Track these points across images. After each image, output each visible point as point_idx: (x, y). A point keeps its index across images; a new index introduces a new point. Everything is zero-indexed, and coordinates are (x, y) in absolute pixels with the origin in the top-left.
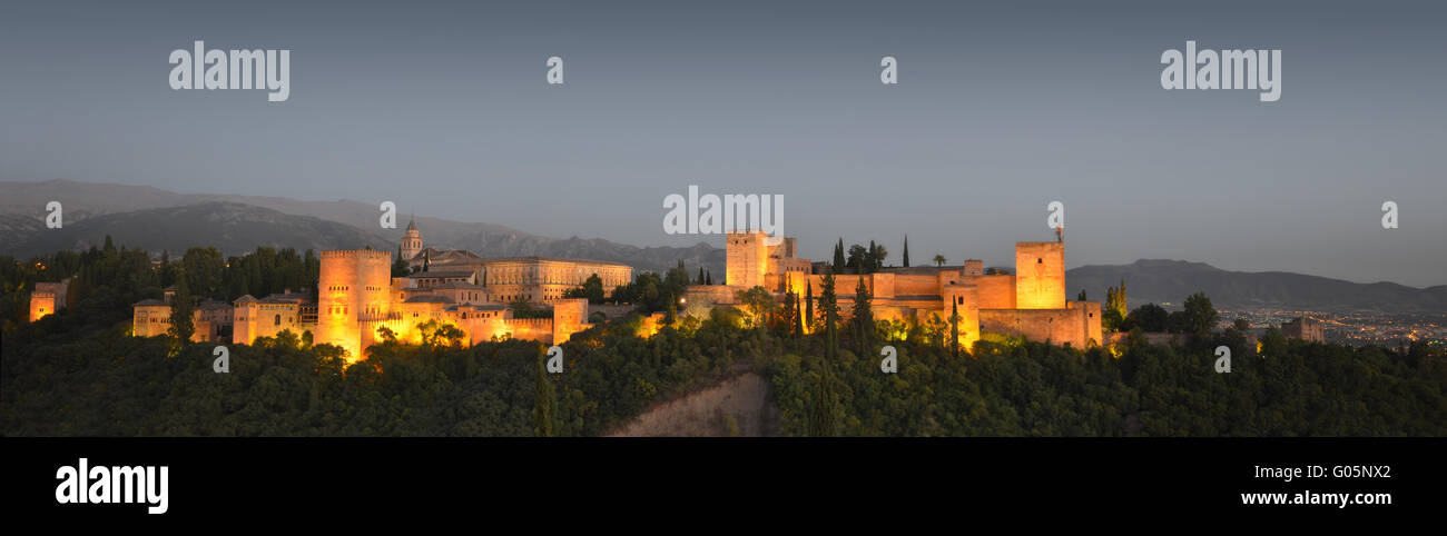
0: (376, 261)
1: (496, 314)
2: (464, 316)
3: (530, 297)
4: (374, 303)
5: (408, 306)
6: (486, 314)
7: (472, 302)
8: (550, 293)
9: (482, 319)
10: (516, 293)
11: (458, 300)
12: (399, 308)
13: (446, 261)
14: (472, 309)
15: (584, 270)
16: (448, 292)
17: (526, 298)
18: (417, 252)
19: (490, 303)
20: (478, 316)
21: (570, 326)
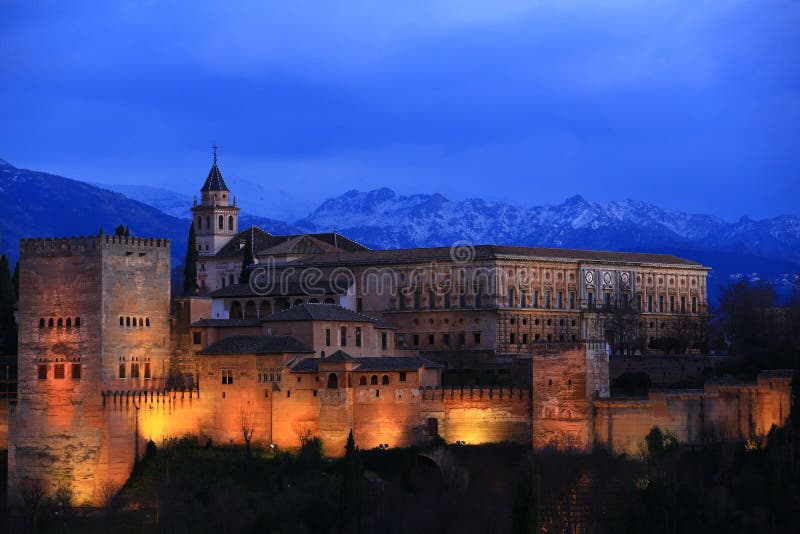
0: (140, 261)
1: (403, 378)
2: (333, 382)
3: (477, 338)
4: (140, 353)
5: (210, 361)
6: (380, 377)
7: (352, 351)
8: (524, 329)
9: (372, 390)
10: (445, 329)
11: (320, 348)
12: (191, 365)
13: (289, 259)
14: (349, 367)
15: (597, 277)
16: (295, 330)
17: (469, 338)
18: (229, 238)
19: (391, 352)
20: (363, 382)
21: (570, 404)
